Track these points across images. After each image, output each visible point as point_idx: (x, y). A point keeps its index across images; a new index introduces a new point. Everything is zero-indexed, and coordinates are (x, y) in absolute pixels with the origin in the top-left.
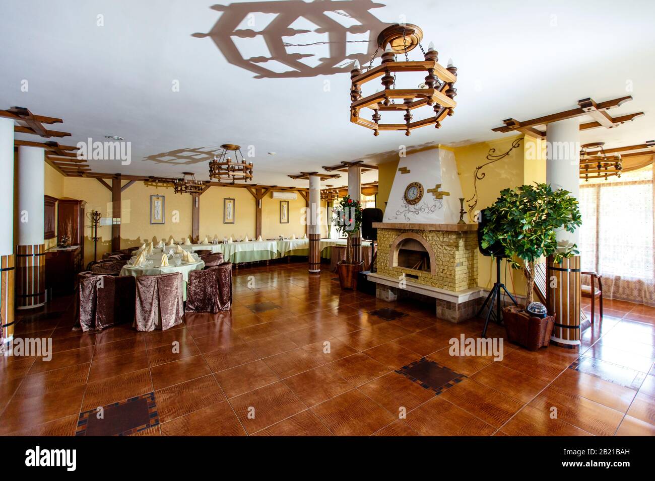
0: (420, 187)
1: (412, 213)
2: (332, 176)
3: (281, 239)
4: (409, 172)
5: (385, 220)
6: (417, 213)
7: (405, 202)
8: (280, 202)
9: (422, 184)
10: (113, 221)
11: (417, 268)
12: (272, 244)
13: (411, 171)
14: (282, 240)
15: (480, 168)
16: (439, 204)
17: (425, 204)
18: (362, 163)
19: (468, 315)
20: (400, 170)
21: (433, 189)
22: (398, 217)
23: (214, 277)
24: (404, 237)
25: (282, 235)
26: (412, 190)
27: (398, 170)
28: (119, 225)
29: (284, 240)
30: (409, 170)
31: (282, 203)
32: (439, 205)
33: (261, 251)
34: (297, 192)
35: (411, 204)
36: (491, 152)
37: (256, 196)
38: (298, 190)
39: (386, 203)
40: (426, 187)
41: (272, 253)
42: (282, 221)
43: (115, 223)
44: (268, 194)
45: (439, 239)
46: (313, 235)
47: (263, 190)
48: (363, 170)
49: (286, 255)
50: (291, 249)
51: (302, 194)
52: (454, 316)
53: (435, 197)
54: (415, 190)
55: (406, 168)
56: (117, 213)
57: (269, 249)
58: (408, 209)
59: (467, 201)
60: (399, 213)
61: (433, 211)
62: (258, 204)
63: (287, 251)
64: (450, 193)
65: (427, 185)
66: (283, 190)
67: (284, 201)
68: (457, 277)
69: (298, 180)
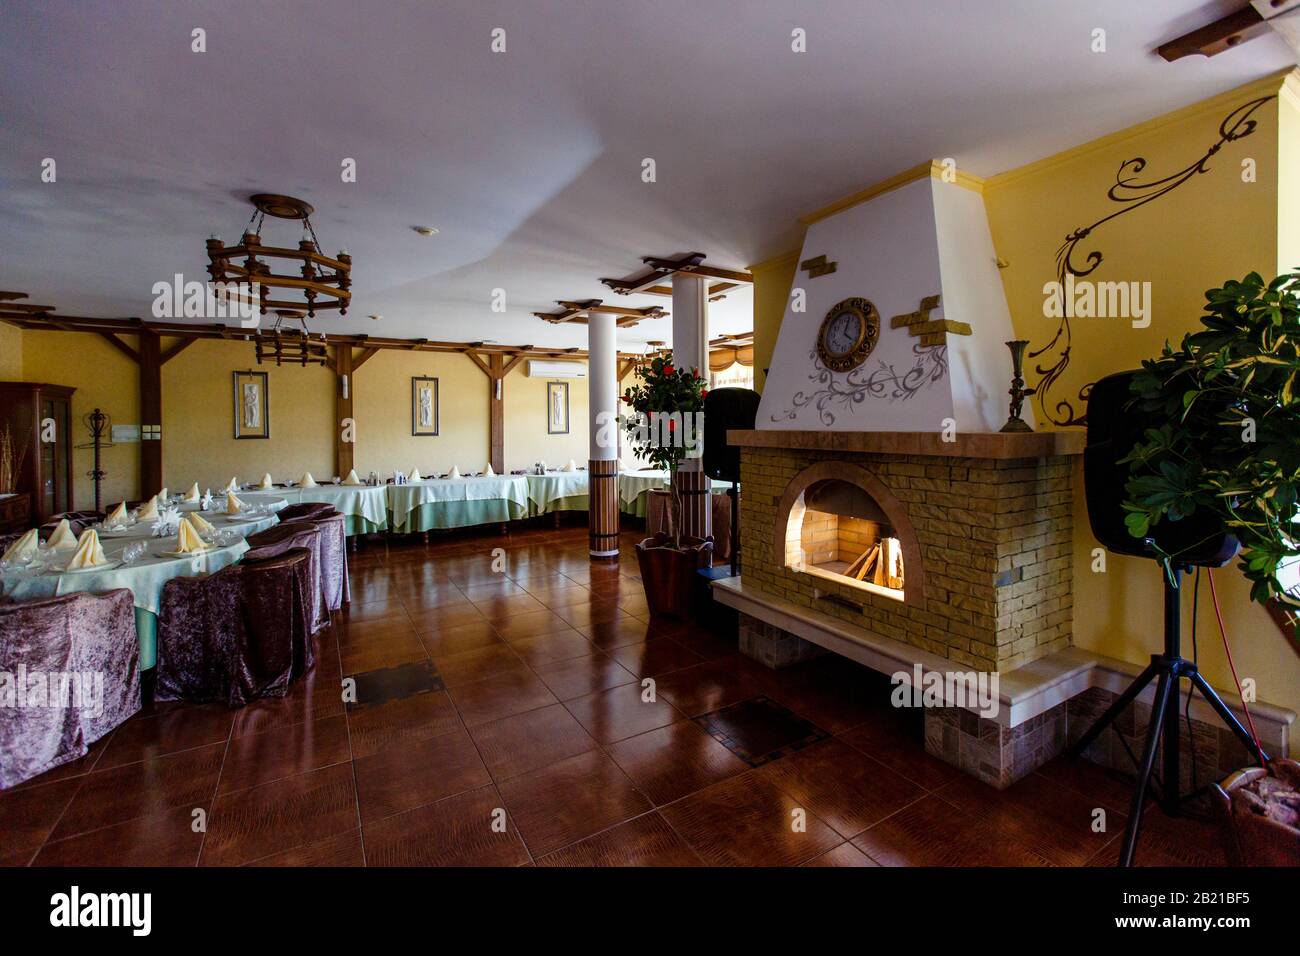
0: (867, 314)
1: (841, 398)
2: (641, 312)
3: (539, 471)
4: (832, 268)
5: (763, 423)
6: (858, 396)
7: (820, 364)
8: (549, 384)
9: (873, 302)
10: (141, 432)
12: (513, 485)
13: (838, 267)
14: (543, 473)
15: (1083, 234)
16: (934, 364)
17: (884, 366)
19: (1039, 752)
20: (807, 265)
21: (913, 315)
22: (799, 412)
23: (232, 598)
24: (819, 473)
25: (542, 463)
26: (841, 326)
27: (799, 266)
28: (159, 442)
29: (547, 474)
30: (834, 264)
31: (553, 388)
32: (935, 368)
33: (486, 501)
35: (838, 370)
36: (1127, 174)
37: (488, 370)
39: (766, 371)
40: (886, 312)
41: (512, 504)
42: (554, 428)
43: (148, 436)
44: (519, 366)
45: (936, 486)
46: (597, 463)
47: (506, 358)
48: (714, 290)
49: (549, 511)
50: (561, 494)
52: (991, 763)
53: (917, 340)
54: (852, 324)
55: (823, 257)
57: (505, 496)
58: (831, 386)
59: (1036, 353)
60: (803, 400)
61: (912, 391)
62: (493, 389)
63: (551, 499)
64: (974, 326)
65: (892, 303)
66: (553, 355)
67: (557, 383)
68: (1001, 622)
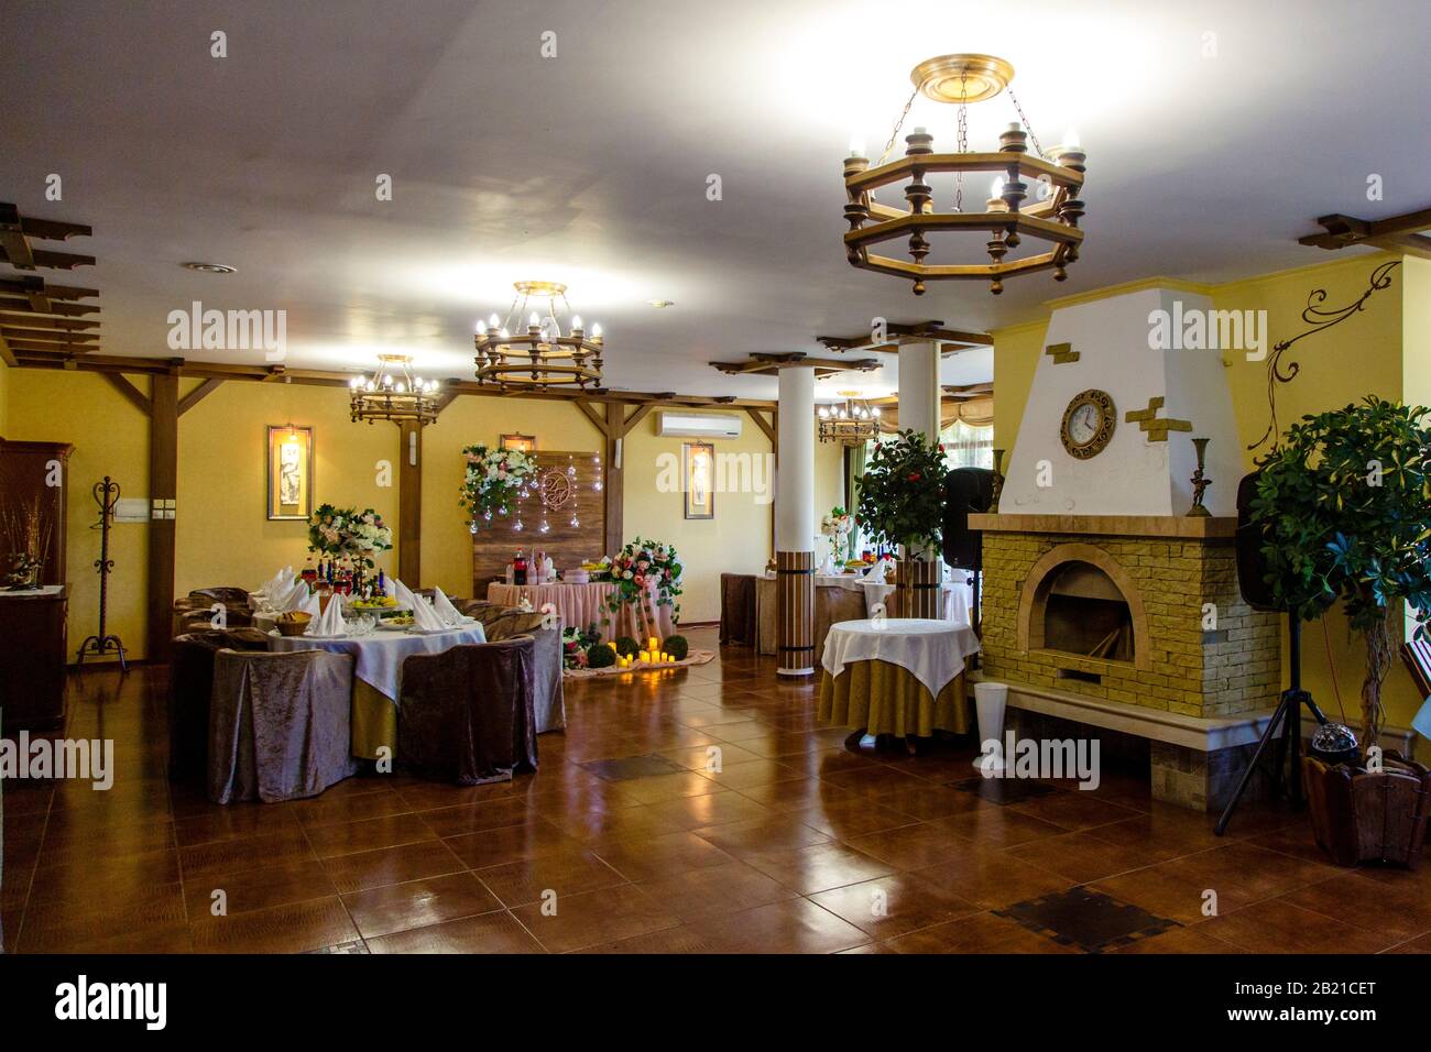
0: (1106, 406)
2: (852, 365)
4: (1076, 357)
5: (1007, 506)
7: (1063, 450)
8: (687, 446)
9: (1112, 397)
10: (151, 508)
11: (1103, 653)
13: (1081, 357)
15: (1285, 346)
16: (1157, 456)
18: (941, 327)
20: (1051, 350)
21: (1142, 412)
22: (1042, 496)
24: (1060, 555)
26: (1082, 415)
27: (1044, 350)
28: (172, 522)
30: (1078, 353)
31: (692, 452)
32: (1158, 461)
34: (744, 413)
35: (1080, 457)
36: (1315, 301)
37: (604, 426)
38: (747, 408)
40: (1122, 406)
42: (694, 511)
43: (159, 514)
44: (645, 421)
46: (791, 554)
47: (628, 408)
48: (945, 348)
51: (760, 421)
52: (1199, 791)
53: (1147, 434)
54: (1093, 415)
55: (1068, 345)
56: (161, 481)
59: (1250, 448)
62: (610, 453)
64: (1194, 426)
65: (1128, 400)
66: (694, 404)
69: (743, 376)
